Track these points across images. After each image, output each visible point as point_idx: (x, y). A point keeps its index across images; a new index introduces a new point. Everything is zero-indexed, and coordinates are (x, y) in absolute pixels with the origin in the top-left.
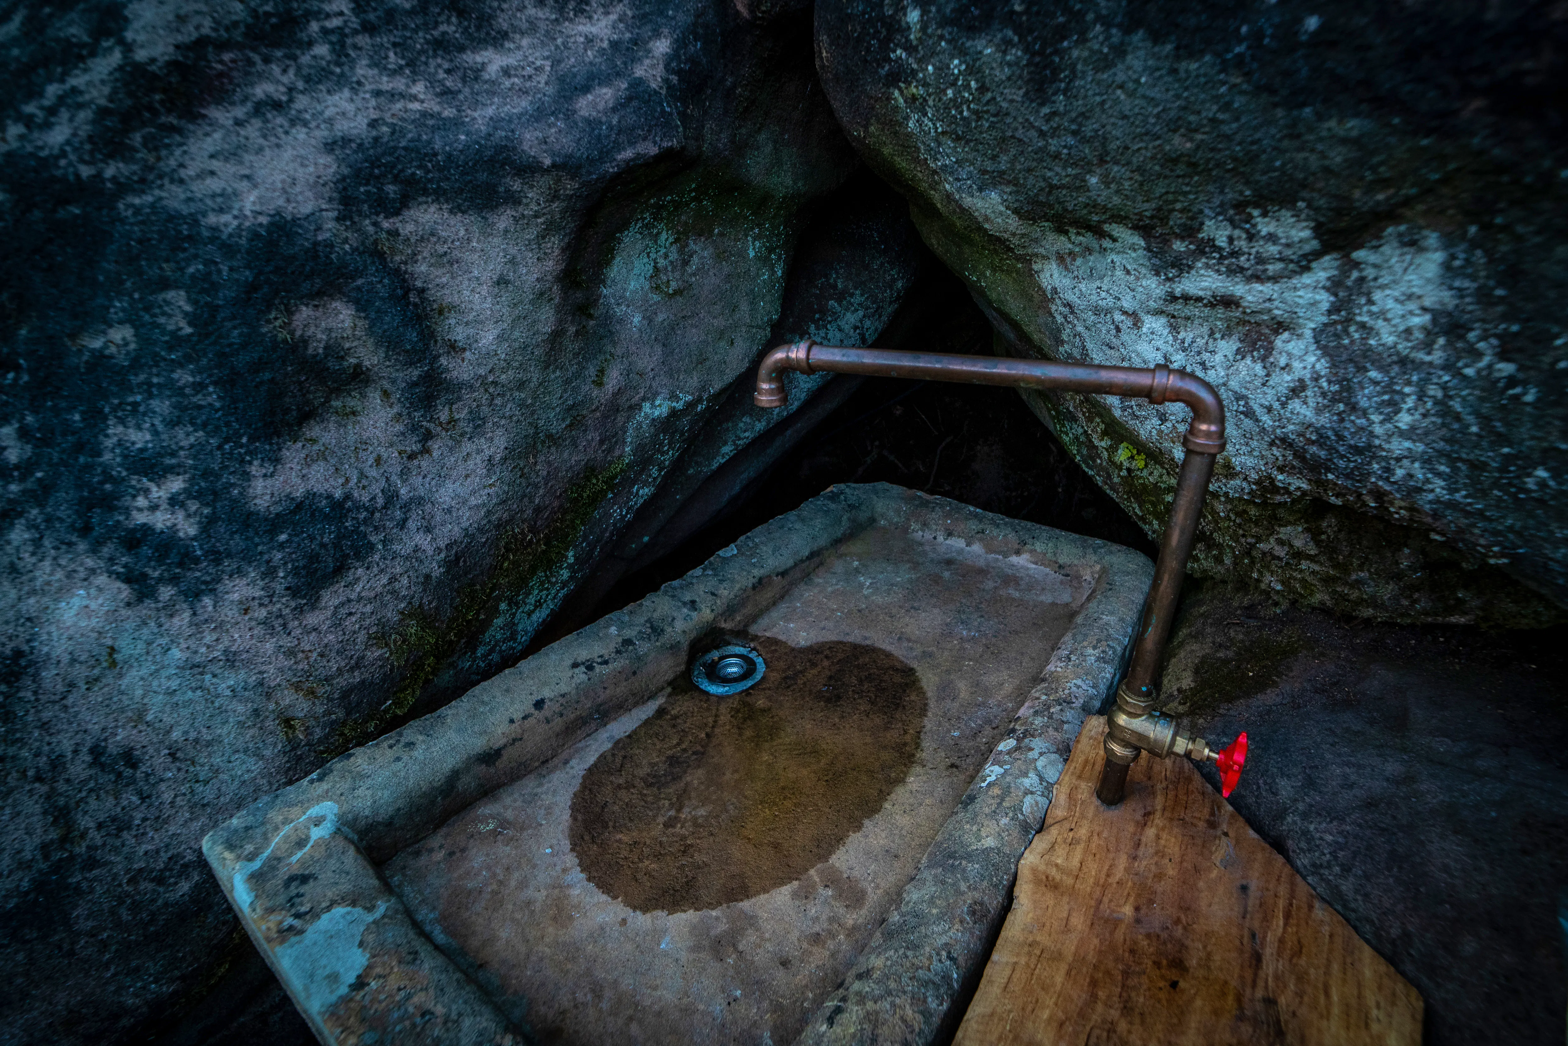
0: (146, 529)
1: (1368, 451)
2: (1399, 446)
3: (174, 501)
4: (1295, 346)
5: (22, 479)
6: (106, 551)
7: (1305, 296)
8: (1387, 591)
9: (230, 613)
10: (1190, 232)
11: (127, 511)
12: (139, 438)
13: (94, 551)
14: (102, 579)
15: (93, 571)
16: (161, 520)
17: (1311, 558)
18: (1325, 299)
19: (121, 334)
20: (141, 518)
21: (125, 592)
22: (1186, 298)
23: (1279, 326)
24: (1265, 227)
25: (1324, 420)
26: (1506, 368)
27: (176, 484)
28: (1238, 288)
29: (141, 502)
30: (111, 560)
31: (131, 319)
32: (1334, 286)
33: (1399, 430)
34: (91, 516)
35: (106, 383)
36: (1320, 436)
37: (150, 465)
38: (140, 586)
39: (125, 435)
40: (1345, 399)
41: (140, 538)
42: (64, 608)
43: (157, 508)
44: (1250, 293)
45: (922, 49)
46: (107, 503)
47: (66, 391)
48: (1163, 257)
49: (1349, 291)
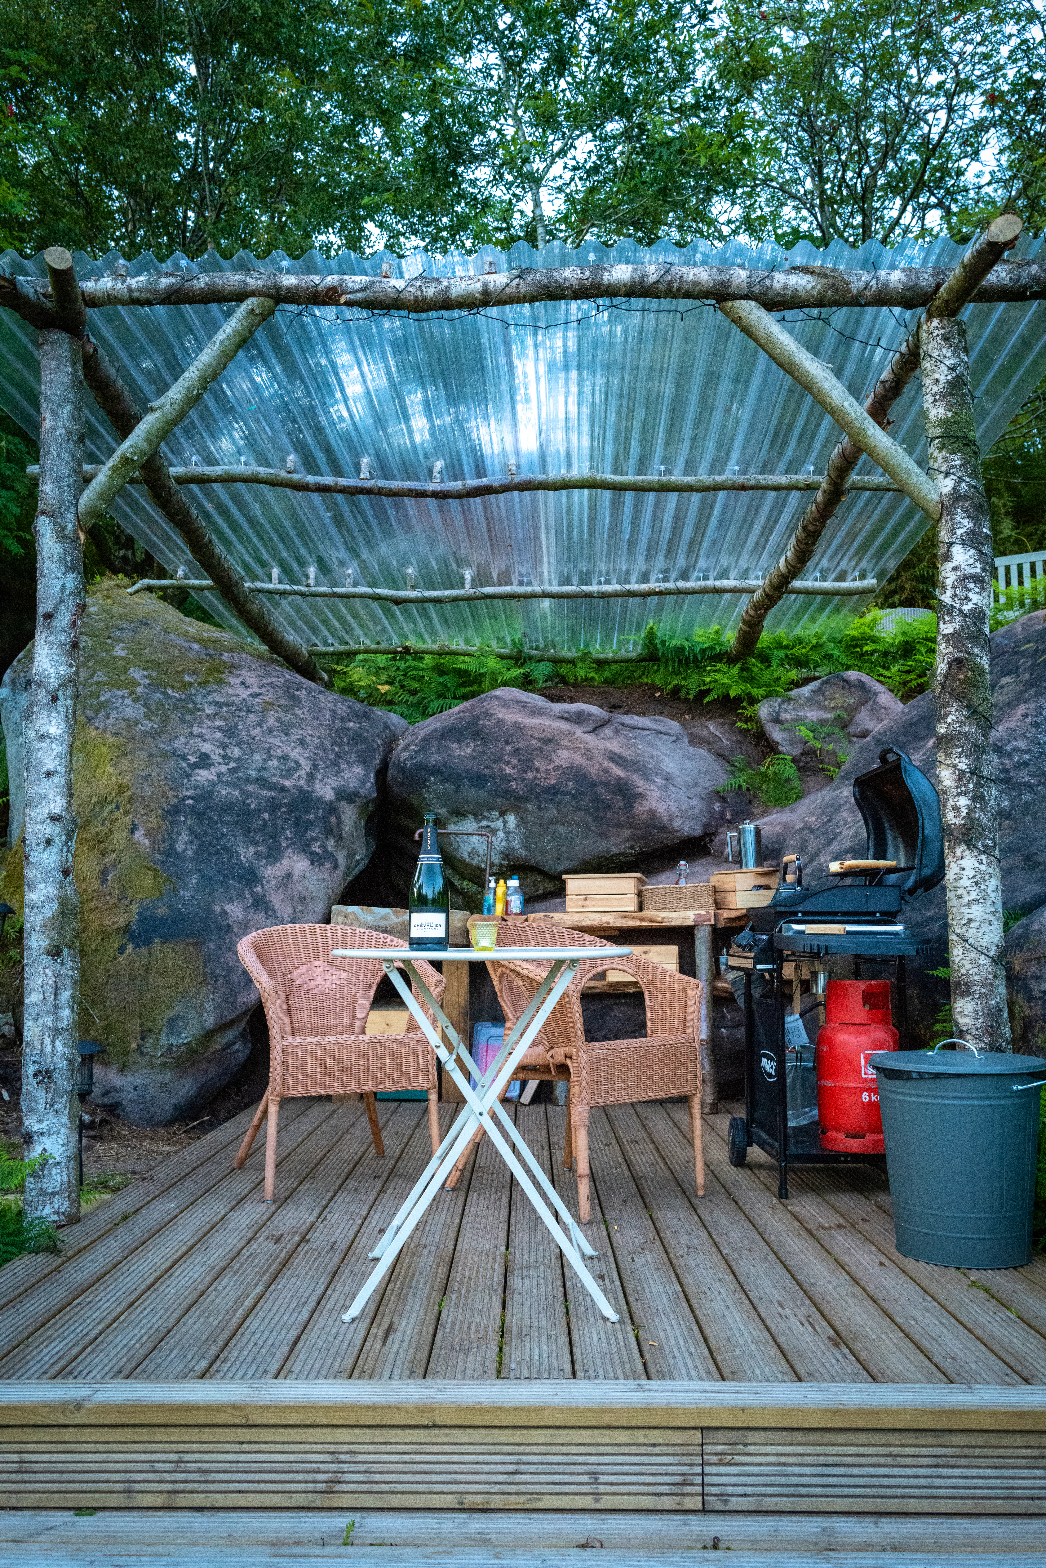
1: (513, 849)
2: (517, 847)
3: (319, 847)
5: (291, 840)
6: (307, 855)
7: (499, 824)
10: (482, 814)
11: (311, 848)
13: (305, 854)
14: (306, 860)
15: (304, 858)
16: (317, 850)
18: (502, 824)
20: (313, 849)
22: (481, 827)
23: (496, 830)
24: (492, 813)
25: (507, 845)
26: (525, 830)
28: (490, 824)
29: (313, 846)
30: (308, 857)
31: (315, 814)
32: (503, 822)
33: (516, 844)
34: (304, 848)
35: (309, 824)
36: (507, 849)
37: (315, 840)
38: (312, 863)
39: (311, 834)
40: (508, 840)
41: (312, 853)
42: (299, 865)
43: (316, 847)
44: (492, 824)
45: (434, 784)
46: (308, 846)
47: (301, 826)
48: (478, 821)
49: (505, 823)
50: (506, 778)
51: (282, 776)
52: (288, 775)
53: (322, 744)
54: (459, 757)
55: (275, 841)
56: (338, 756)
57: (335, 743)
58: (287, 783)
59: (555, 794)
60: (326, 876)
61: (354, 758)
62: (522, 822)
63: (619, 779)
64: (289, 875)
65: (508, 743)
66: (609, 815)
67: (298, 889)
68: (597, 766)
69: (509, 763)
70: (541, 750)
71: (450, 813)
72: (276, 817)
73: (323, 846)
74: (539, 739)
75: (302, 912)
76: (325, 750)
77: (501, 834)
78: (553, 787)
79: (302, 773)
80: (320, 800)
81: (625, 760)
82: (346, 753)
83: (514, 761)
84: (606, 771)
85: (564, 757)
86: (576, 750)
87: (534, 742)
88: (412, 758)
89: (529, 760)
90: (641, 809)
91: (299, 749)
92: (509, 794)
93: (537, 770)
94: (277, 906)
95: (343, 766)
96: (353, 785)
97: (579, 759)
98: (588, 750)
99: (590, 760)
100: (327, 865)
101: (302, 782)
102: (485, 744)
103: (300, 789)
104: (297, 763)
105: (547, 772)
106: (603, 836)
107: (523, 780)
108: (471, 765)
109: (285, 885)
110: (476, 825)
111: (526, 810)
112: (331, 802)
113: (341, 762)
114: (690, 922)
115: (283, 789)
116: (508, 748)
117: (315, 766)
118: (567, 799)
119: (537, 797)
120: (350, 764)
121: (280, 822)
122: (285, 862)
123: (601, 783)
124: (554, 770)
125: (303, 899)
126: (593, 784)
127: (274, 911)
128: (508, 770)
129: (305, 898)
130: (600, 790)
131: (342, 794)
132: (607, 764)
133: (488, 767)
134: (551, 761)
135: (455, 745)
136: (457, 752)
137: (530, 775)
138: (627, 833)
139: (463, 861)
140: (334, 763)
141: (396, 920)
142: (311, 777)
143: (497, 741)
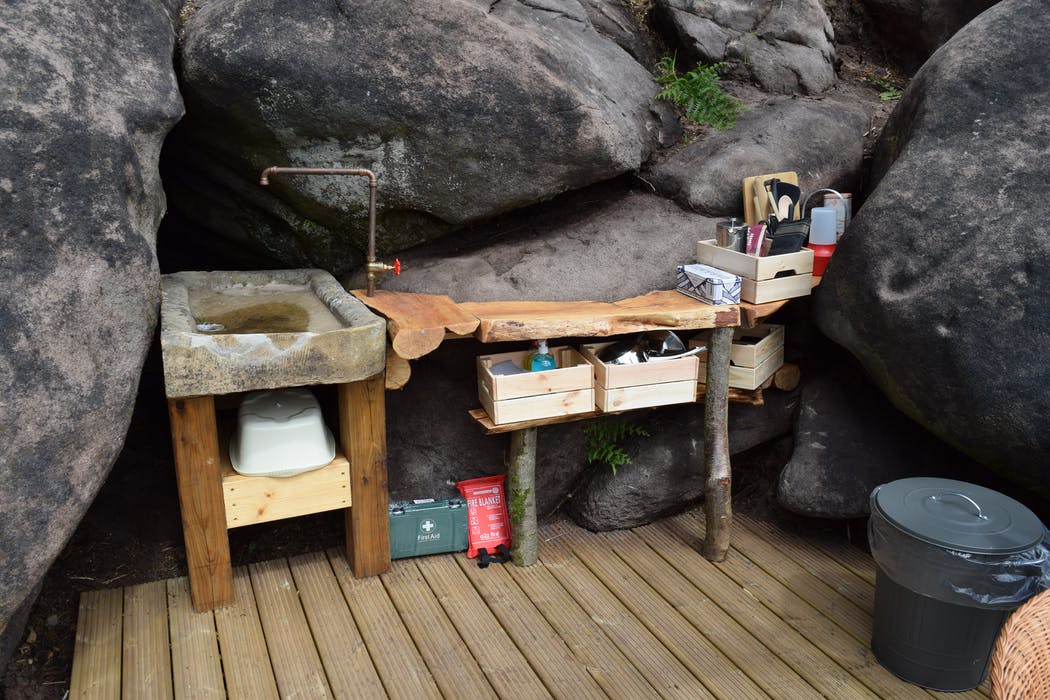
0: (111, 240)
1: (397, 189)
2: (404, 185)
3: (117, 230)
4: (378, 165)
5: (64, 226)
6: (99, 250)
7: (379, 153)
8: (406, 237)
9: (135, 271)
10: (353, 139)
11: (104, 235)
12: (105, 208)
13: (95, 250)
14: (98, 261)
15: (95, 258)
16: (115, 237)
17: (385, 234)
18: (383, 153)
19: (95, 173)
20: (108, 237)
21: (107, 265)
22: (349, 156)
23: (373, 161)
24: (371, 137)
25: (388, 183)
26: (419, 163)
27: (116, 224)
28: (364, 152)
29: (107, 231)
30: (101, 253)
31: (99, 168)
32: (385, 150)
33: (403, 181)
34: (92, 237)
35: (91, 190)
36: (387, 188)
37: (109, 217)
38: (111, 261)
39: (99, 208)
40: (391, 176)
41: (109, 244)
42: (87, 272)
43: (112, 233)
44: (366, 153)
45: (276, 90)
46: (97, 232)
47: (77, 193)
48: (344, 146)
49: (388, 151)
50: (394, 85)
51: (24, 96)
52: (34, 94)
53: (80, 19)
54: (314, 46)
55: (34, 232)
56: (110, 42)
57: (100, 18)
58: (35, 111)
59: (470, 114)
60: (139, 280)
61: (136, 46)
62: (414, 150)
63: (557, 92)
64: (74, 297)
65: (391, 27)
66: (544, 145)
67: (94, 318)
68: (526, 70)
69: (396, 60)
70: (440, 39)
71: (299, 134)
72: (26, 184)
73: (125, 227)
74: (436, 23)
75: (109, 361)
76: (87, 32)
77: (380, 167)
78: (466, 100)
79: (60, 85)
80: (104, 139)
81: (555, 60)
82: (121, 35)
83: (404, 57)
84: (541, 79)
85: (476, 53)
86: (491, 42)
87: (429, 27)
88: (231, 45)
89: (425, 56)
90: (587, 135)
91: (42, 34)
92: (399, 110)
93: (440, 73)
94: (65, 366)
95: (124, 61)
96: (149, 99)
97: (499, 59)
98: (509, 43)
99: (515, 59)
100: (137, 261)
101: (65, 106)
102: (354, 26)
103: (64, 121)
104: (45, 64)
105: (455, 76)
106: (531, 173)
107: (420, 88)
108: (334, 60)
109: (70, 317)
110: (340, 153)
111: (424, 135)
112: (123, 137)
113: (117, 54)
114: (711, 324)
115: (31, 125)
116: (392, 34)
117: (79, 68)
118: (488, 120)
119: (444, 116)
120: (131, 56)
121: (36, 192)
122: (61, 271)
123: (537, 97)
124: (466, 73)
125: (106, 335)
126: (523, 99)
127: (61, 377)
128: (396, 72)
129: (109, 333)
130: (535, 108)
131: (139, 121)
132: (540, 68)
133: (365, 66)
134: (459, 59)
135: (302, 26)
136: (309, 38)
137: (429, 81)
138: (563, 169)
139: (312, 200)
140: (108, 58)
141: (281, 353)
142: (78, 92)
143: (371, 22)
